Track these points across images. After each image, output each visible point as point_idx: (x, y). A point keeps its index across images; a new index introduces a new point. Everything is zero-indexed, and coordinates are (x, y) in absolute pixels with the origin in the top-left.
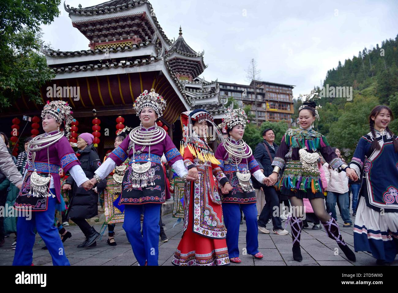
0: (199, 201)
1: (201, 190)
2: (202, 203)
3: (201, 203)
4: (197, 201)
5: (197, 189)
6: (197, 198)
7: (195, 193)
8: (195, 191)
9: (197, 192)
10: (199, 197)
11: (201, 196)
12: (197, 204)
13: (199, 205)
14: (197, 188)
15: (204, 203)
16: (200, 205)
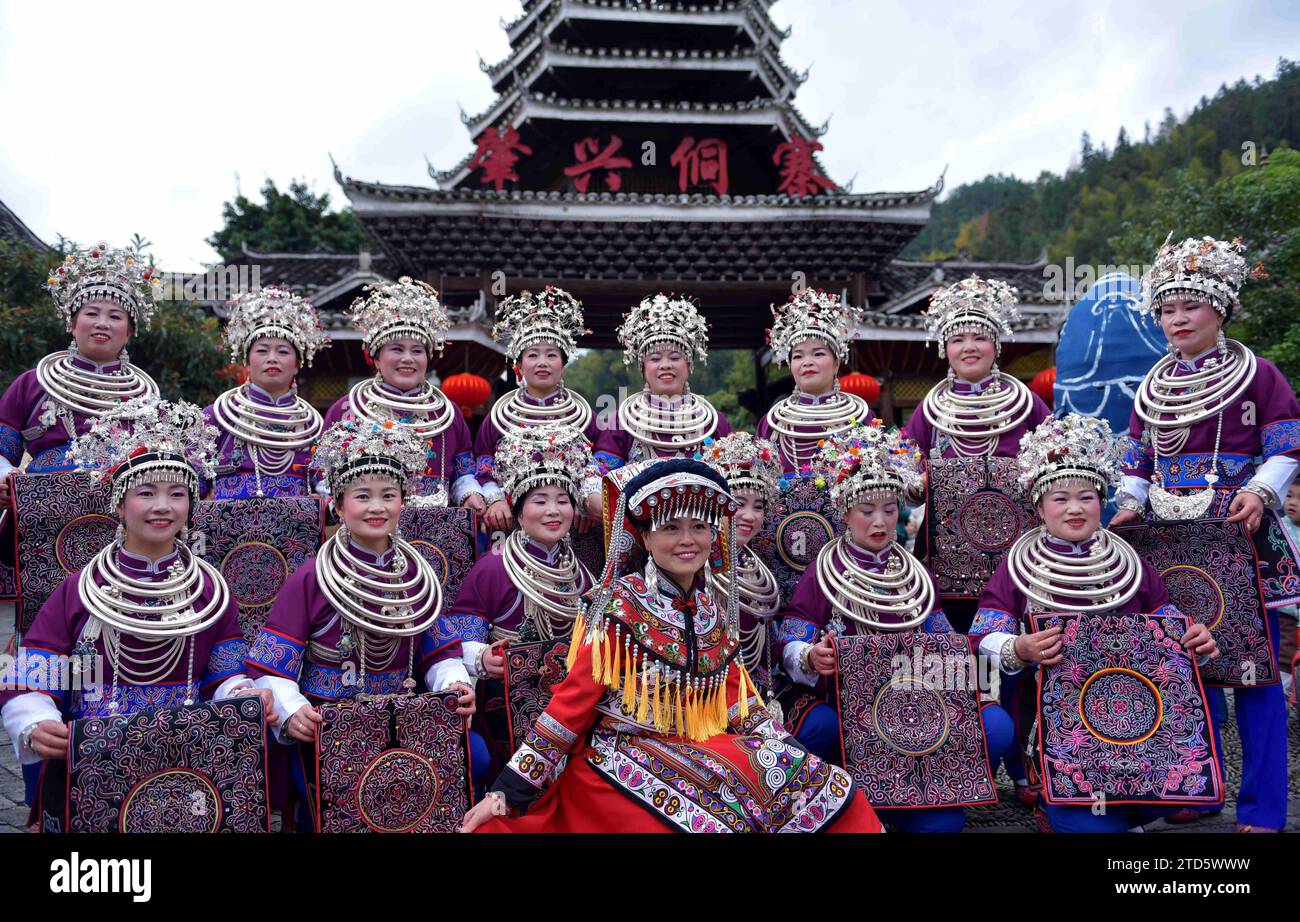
0: (673, 792)
1: (635, 760)
2: (687, 787)
3: (683, 793)
4: (666, 802)
5: (625, 771)
6: (656, 794)
7: (633, 790)
8: (625, 784)
9: (633, 779)
10: (658, 784)
11: (659, 776)
12: (677, 808)
13: (686, 803)
14: (622, 769)
15: (690, 780)
16: (688, 802)
